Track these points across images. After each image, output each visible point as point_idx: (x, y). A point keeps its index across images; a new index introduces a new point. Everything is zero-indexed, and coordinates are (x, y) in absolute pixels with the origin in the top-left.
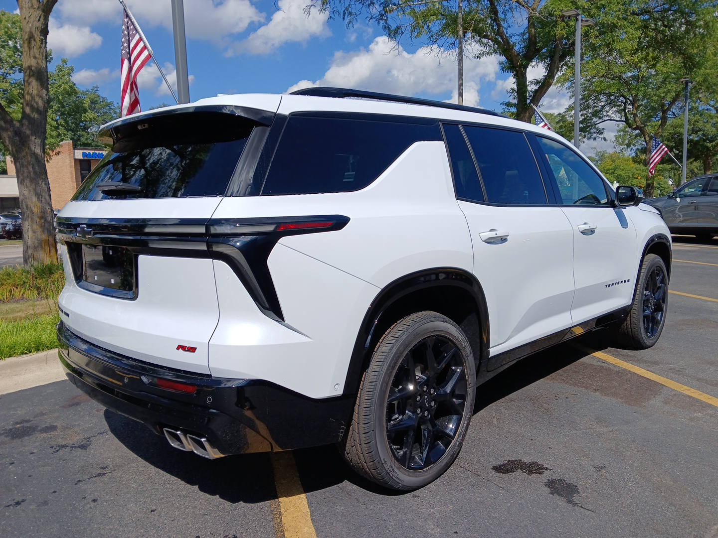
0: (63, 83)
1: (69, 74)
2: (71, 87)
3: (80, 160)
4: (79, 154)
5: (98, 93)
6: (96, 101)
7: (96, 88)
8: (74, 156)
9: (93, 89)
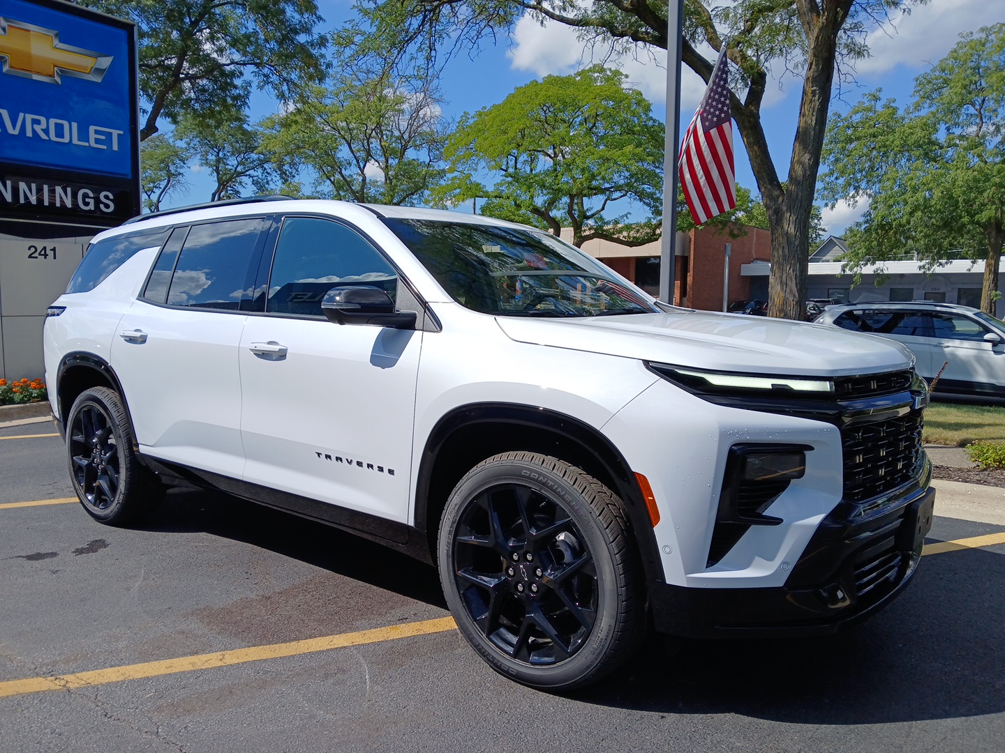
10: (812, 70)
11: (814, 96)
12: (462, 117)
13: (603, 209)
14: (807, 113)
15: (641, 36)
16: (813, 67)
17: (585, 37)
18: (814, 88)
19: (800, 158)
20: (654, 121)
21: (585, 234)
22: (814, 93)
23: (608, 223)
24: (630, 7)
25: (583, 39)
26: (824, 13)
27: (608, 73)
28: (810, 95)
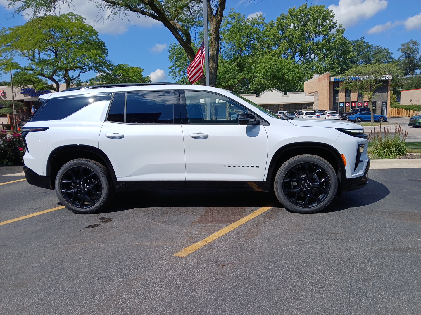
0: (339, 39)
1: (342, 33)
2: (342, 40)
3: (334, 82)
4: (333, 79)
5: (364, 40)
6: (361, 45)
7: (363, 37)
8: (330, 80)
9: (361, 39)
10: (214, 35)
11: (215, 44)
12: (2, 30)
13: (79, 76)
14: (213, 50)
15: (146, 13)
16: (215, 34)
17: (100, 6)
18: (215, 41)
19: (212, 65)
20: (99, 39)
21: (72, 87)
22: (215, 42)
23: (83, 82)
24: (147, 3)
25: (99, 7)
26: (219, 16)
27: (77, 16)
28: (214, 44)
